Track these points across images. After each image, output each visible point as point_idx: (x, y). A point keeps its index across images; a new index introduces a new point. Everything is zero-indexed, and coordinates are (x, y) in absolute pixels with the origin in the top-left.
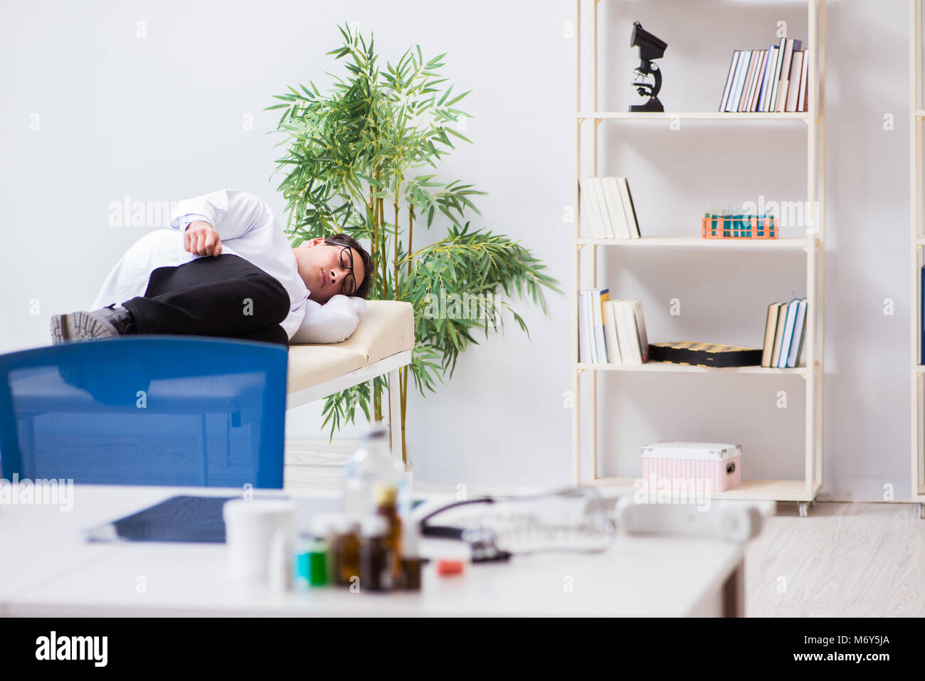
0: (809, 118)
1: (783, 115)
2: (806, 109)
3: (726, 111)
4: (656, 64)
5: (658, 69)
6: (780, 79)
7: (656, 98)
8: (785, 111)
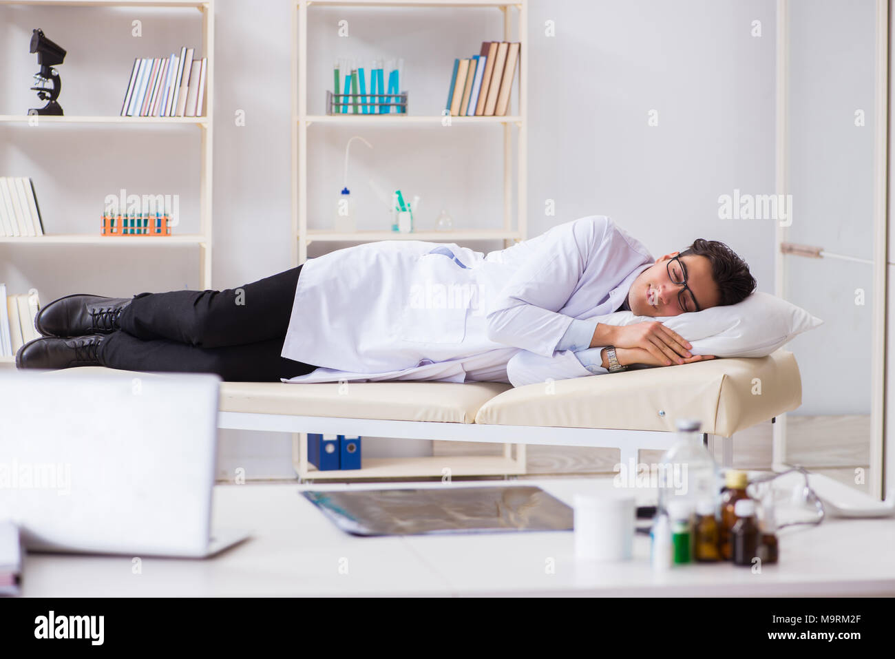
0: (208, 122)
1: (183, 120)
2: (204, 113)
3: (127, 115)
4: (57, 69)
5: (58, 75)
6: (180, 86)
7: (56, 103)
8: (185, 116)
